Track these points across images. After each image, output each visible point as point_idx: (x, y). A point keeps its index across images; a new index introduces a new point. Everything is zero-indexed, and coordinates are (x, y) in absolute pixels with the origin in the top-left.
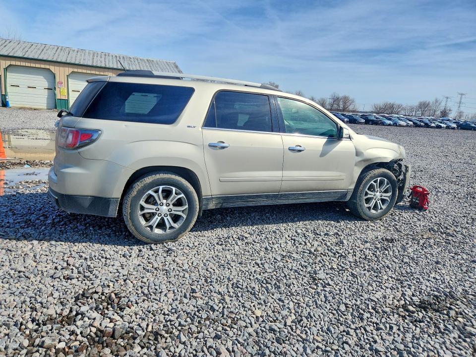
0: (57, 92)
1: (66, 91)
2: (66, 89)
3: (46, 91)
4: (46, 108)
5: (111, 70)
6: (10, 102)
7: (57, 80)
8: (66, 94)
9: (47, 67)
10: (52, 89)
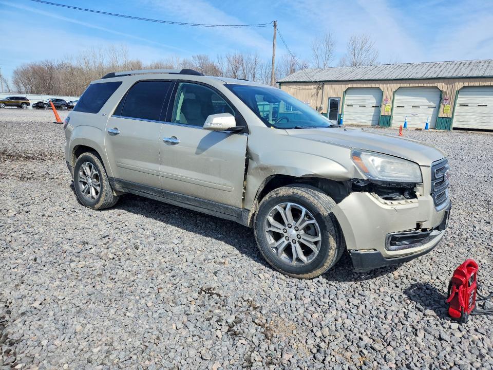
0: (382, 109)
1: (390, 107)
2: (391, 105)
3: (374, 108)
4: (370, 124)
5: (442, 80)
6: (344, 120)
7: (384, 97)
8: (390, 110)
9: (377, 86)
10: (378, 107)
